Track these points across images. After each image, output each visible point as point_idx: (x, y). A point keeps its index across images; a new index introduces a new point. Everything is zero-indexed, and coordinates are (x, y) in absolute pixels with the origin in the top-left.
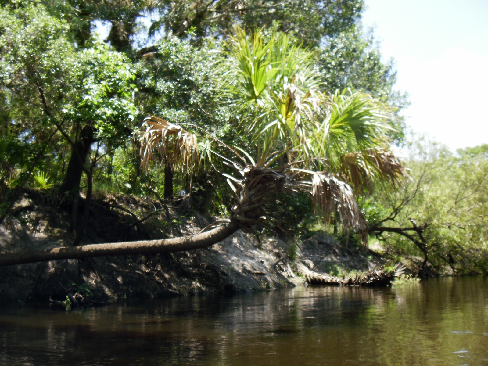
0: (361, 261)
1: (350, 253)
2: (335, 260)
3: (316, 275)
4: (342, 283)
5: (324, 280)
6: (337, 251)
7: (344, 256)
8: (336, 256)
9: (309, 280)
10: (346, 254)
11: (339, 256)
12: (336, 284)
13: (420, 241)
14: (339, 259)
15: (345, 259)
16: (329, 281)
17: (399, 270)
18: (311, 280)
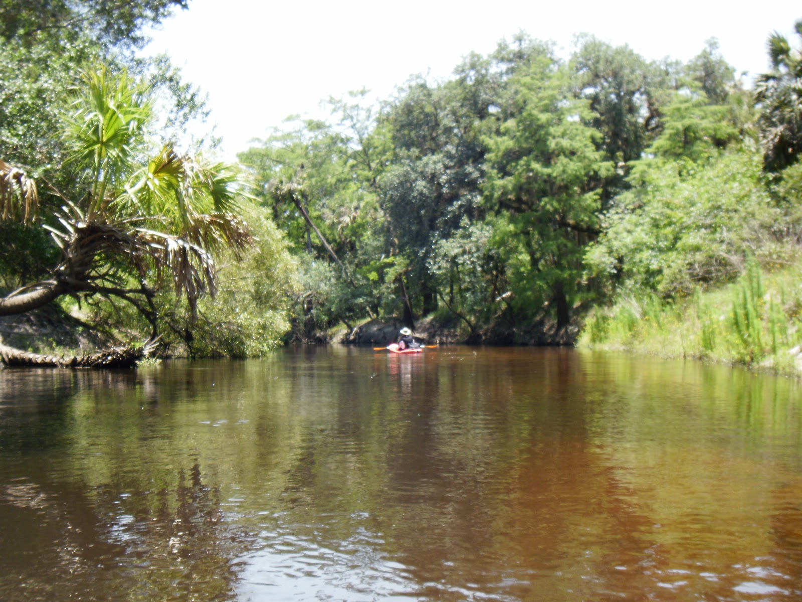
0: (66, 333)
1: (50, 322)
2: (30, 331)
3: (16, 353)
4: (61, 364)
5: (30, 360)
6: (32, 318)
7: (43, 326)
8: (31, 326)
9: (7, 359)
10: (45, 323)
11: (35, 325)
12: (52, 365)
13: (148, 308)
14: (36, 331)
15: (45, 331)
16: (39, 361)
17: (148, 347)
18: (10, 360)
